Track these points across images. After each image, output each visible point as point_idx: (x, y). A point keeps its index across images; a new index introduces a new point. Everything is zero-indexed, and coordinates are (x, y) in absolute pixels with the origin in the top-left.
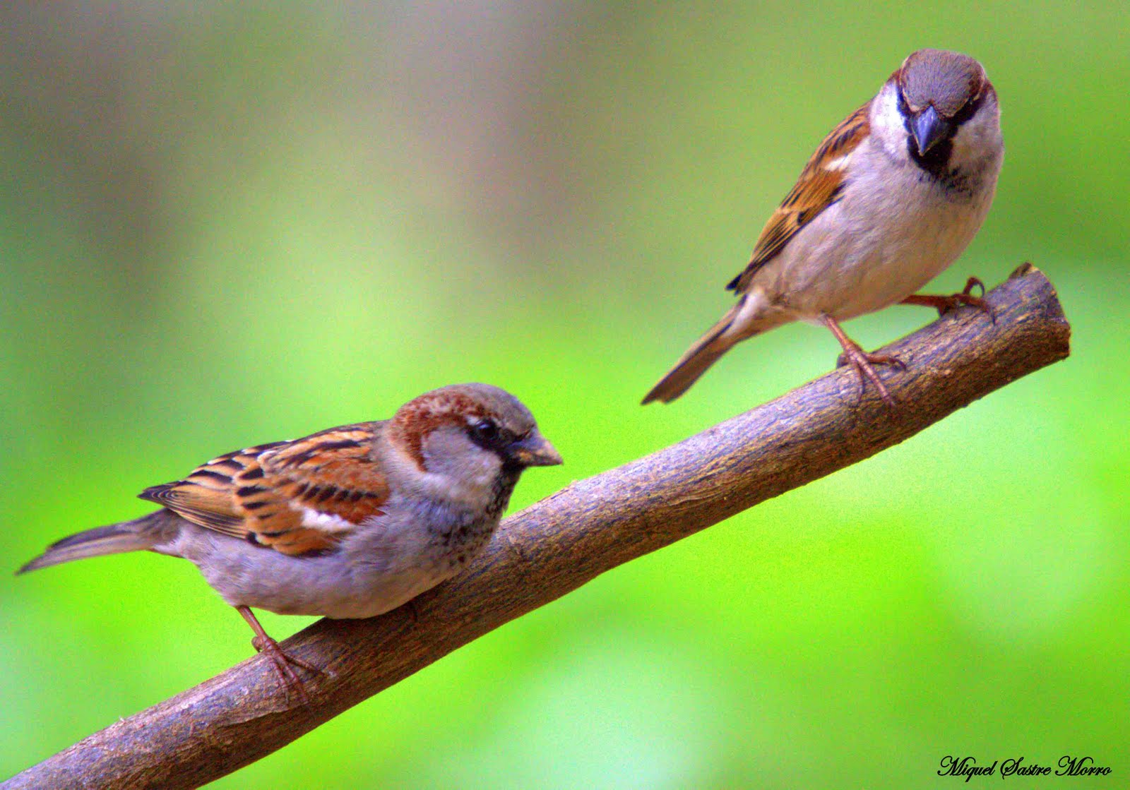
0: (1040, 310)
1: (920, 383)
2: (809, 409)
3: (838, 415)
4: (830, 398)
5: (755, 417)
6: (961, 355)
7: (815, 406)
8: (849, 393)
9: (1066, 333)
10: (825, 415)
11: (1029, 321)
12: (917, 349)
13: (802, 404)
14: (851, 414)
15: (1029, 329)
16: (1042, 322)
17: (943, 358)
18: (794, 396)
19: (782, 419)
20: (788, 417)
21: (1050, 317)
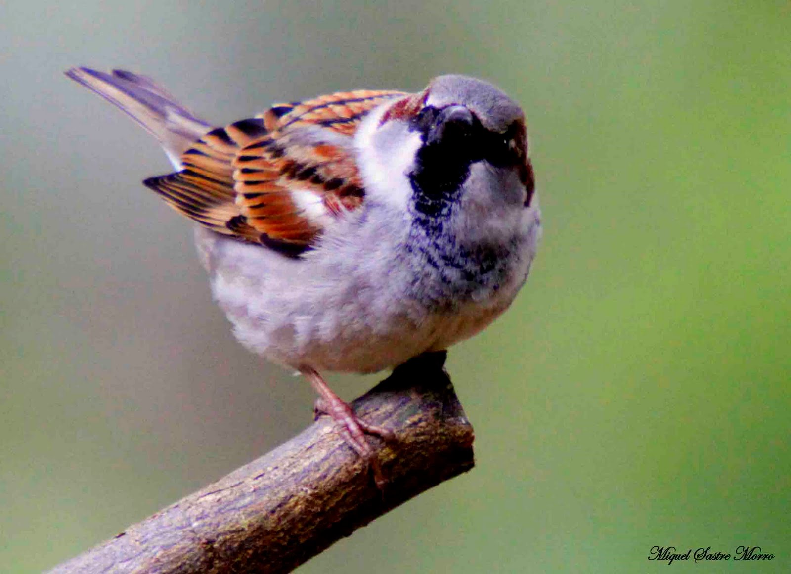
0: (434, 409)
1: (290, 507)
2: (154, 547)
3: (191, 553)
4: (180, 533)
5: (87, 562)
6: (339, 470)
7: (161, 543)
8: (203, 525)
9: (468, 438)
10: (175, 554)
11: (423, 424)
12: (285, 466)
13: (146, 541)
14: (207, 551)
15: (423, 434)
16: (438, 424)
17: (318, 475)
18: (135, 534)
19: (121, 562)
20: (127, 560)
21: (448, 417)
